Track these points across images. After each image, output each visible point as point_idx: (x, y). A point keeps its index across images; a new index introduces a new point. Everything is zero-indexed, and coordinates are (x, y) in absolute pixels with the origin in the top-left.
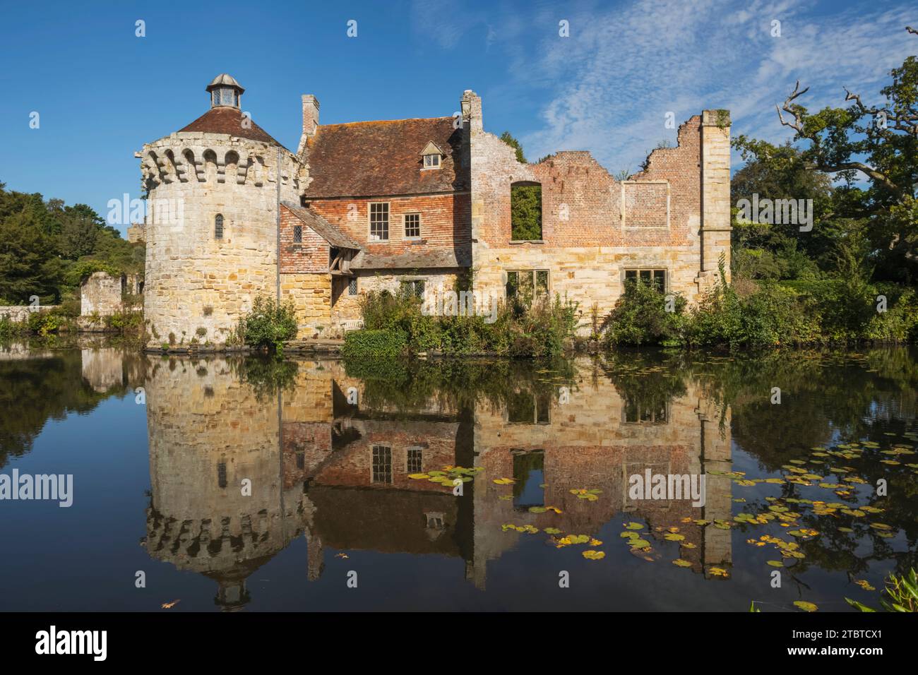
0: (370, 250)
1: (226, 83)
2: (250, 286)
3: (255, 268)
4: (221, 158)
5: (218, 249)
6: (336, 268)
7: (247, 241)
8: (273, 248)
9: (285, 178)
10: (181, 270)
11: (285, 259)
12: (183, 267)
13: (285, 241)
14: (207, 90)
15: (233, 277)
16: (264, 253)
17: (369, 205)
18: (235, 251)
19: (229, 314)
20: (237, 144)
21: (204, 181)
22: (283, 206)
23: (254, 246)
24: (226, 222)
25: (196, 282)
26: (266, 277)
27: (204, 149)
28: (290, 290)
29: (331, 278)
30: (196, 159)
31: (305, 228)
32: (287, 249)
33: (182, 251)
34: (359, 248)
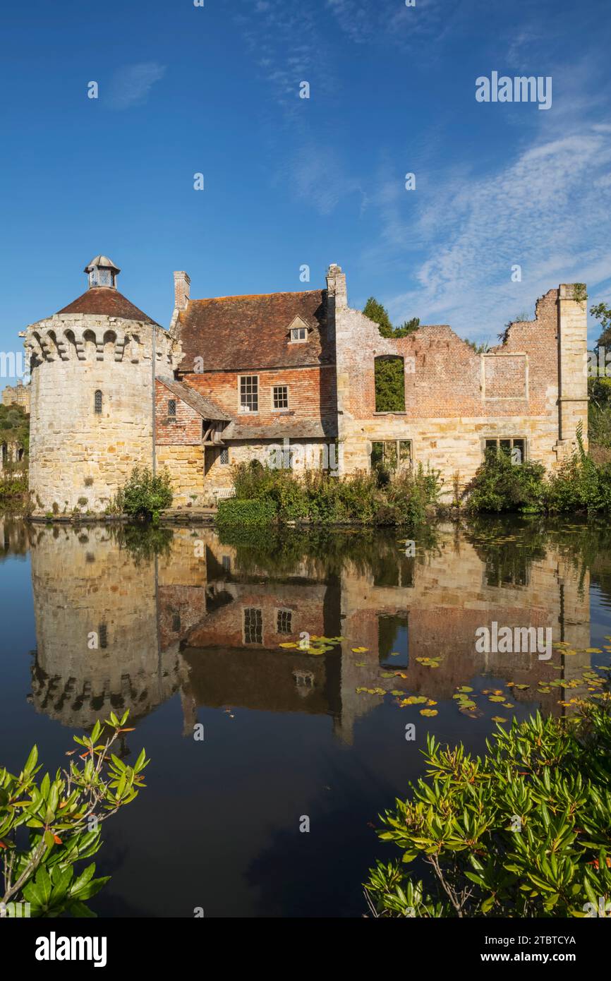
0: (240, 421)
1: (103, 265)
2: (127, 458)
3: (133, 440)
4: (100, 338)
5: (97, 423)
6: (209, 439)
7: (125, 415)
8: (149, 421)
9: (160, 354)
10: (64, 443)
11: (160, 432)
12: (65, 441)
13: (160, 414)
14: (84, 272)
15: (111, 449)
16: (140, 426)
17: (239, 378)
18: (113, 424)
19: (108, 484)
20: (115, 324)
21: (83, 359)
22: (158, 381)
23: (131, 419)
24: (105, 398)
25: (78, 455)
26: (142, 449)
27: (84, 329)
28: (165, 461)
29: (204, 449)
30: (77, 339)
31: (179, 402)
32: (161, 422)
33: (64, 426)
34: (230, 419)
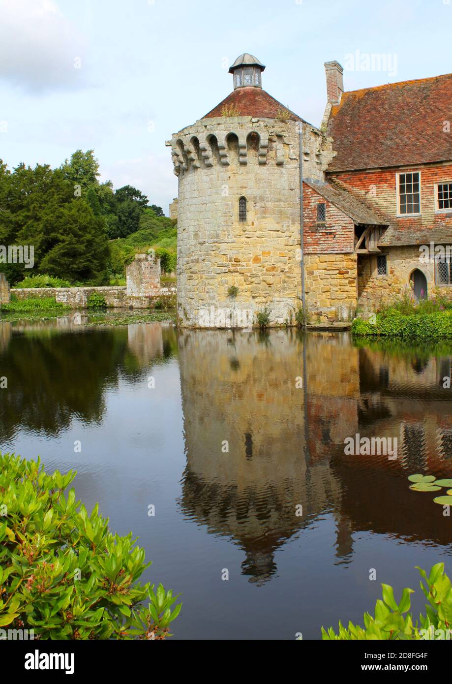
0: (399, 225)
1: (247, 63)
2: (273, 268)
3: (278, 249)
4: (242, 141)
5: (242, 232)
6: (363, 246)
7: (270, 223)
8: (296, 228)
9: (306, 154)
10: (209, 254)
11: (309, 239)
12: (209, 252)
13: (308, 220)
14: (229, 72)
15: (257, 260)
16: (287, 234)
17: (397, 176)
18: (258, 233)
19: (254, 297)
20: (258, 124)
21: (227, 164)
22: (305, 184)
23: (277, 227)
24: (250, 205)
25: (223, 266)
26: (290, 258)
27: (226, 133)
28: (314, 271)
29: (356, 257)
30: (219, 144)
31: (328, 206)
32: (310, 228)
33: (209, 235)
34: (388, 223)
